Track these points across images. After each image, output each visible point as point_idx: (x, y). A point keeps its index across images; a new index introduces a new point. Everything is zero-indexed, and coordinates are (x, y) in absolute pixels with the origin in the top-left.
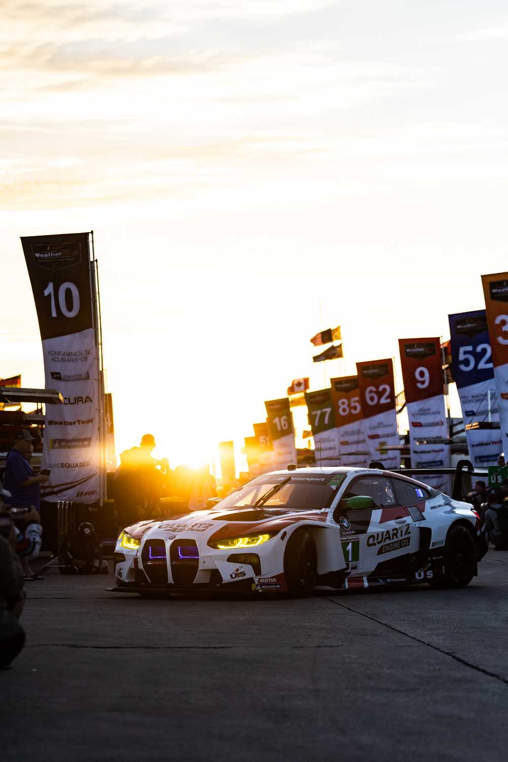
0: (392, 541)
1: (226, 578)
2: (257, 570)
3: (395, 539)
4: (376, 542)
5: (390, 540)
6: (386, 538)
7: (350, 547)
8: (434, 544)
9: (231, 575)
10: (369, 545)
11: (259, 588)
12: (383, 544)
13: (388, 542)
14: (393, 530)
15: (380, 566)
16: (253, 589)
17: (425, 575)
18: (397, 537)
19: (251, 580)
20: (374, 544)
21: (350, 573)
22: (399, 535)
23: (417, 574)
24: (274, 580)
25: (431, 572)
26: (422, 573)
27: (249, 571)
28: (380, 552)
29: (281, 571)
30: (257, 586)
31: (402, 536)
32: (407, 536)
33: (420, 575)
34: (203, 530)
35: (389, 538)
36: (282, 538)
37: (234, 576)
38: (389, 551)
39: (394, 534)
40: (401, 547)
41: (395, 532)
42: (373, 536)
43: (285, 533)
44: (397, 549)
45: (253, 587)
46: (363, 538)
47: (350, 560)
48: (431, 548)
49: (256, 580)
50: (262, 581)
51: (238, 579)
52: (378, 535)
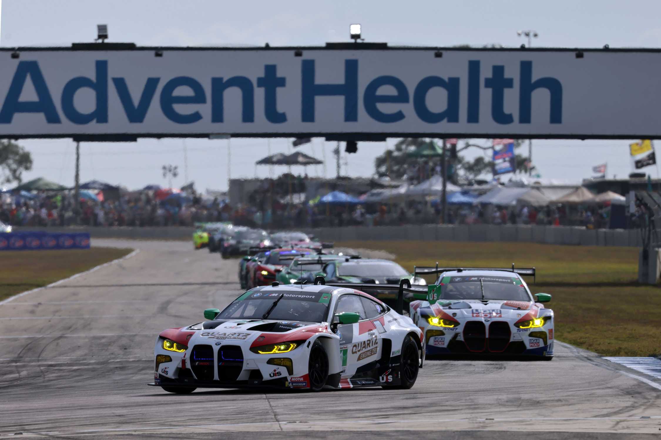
0: (367, 350)
1: (266, 377)
2: (290, 371)
3: (369, 349)
4: (357, 350)
5: (365, 349)
6: (363, 347)
7: (341, 354)
8: (394, 353)
9: (270, 375)
10: (353, 353)
11: (291, 385)
12: (361, 352)
14: (368, 341)
15: (359, 370)
16: (286, 386)
17: (387, 379)
18: (369, 346)
19: (285, 379)
20: (356, 352)
21: (342, 375)
22: (371, 344)
23: (381, 378)
24: (302, 379)
25: (391, 376)
26: (385, 378)
27: (284, 372)
28: (359, 359)
29: (307, 372)
30: (289, 383)
31: (372, 345)
32: (375, 346)
33: (383, 379)
35: (365, 347)
36: (308, 346)
37: (272, 375)
38: (364, 358)
39: (368, 344)
40: (371, 354)
41: (369, 342)
42: (355, 346)
43: (309, 343)
44: (370, 356)
45: (287, 384)
46: (349, 347)
47: (342, 364)
48: (391, 356)
49: (289, 379)
50: (293, 379)
51: (275, 378)
52: (359, 344)
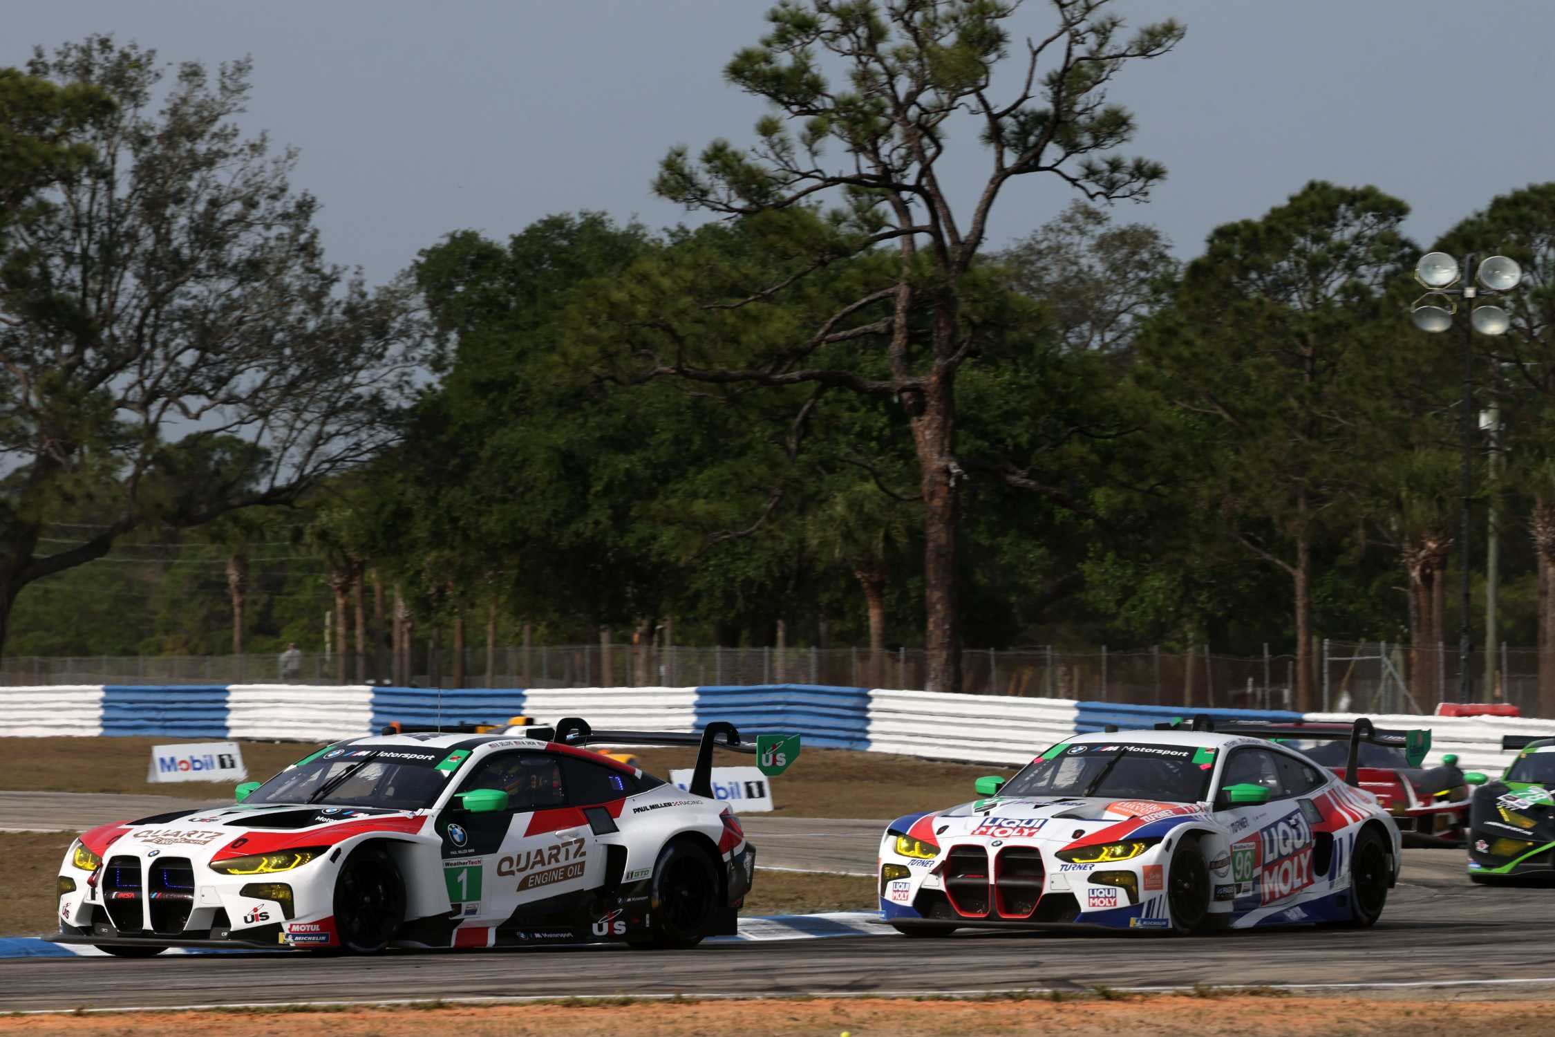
0: (547, 867)
1: (237, 923)
2: (288, 911)
3: (554, 865)
4: (514, 868)
5: (544, 864)
6: (535, 863)
7: (463, 877)
8: (631, 874)
9: (246, 918)
10: (500, 873)
11: (290, 939)
12: (528, 872)
13: (538, 868)
14: (551, 849)
15: (521, 910)
16: (281, 941)
17: (611, 928)
18: (557, 861)
19: (277, 927)
20: (512, 873)
21: (462, 920)
22: (562, 856)
23: (595, 926)
24: (317, 928)
25: (623, 923)
26: (606, 926)
27: (274, 911)
28: (523, 886)
29: (330, 913)
30: (287, 936)
31: (567, 858)
32: (579, 859)
33: (600, 928)
34: (205, 842)
35: (542, 862)
36: (334, 858)
37: (249, 919)
38: (542, 884)
39: (551, 856)
40: (566, 878)
41: (555, 852)
42: (510, 859)
43: (338, 851)
44: (558, 881)
45: (282, 938)
46: (488, 862)
47: (464, 897)
48: (623, 881)
49: (286, 927)
50: (295, 928)
51: (255, 924)
52: (519, 856)
